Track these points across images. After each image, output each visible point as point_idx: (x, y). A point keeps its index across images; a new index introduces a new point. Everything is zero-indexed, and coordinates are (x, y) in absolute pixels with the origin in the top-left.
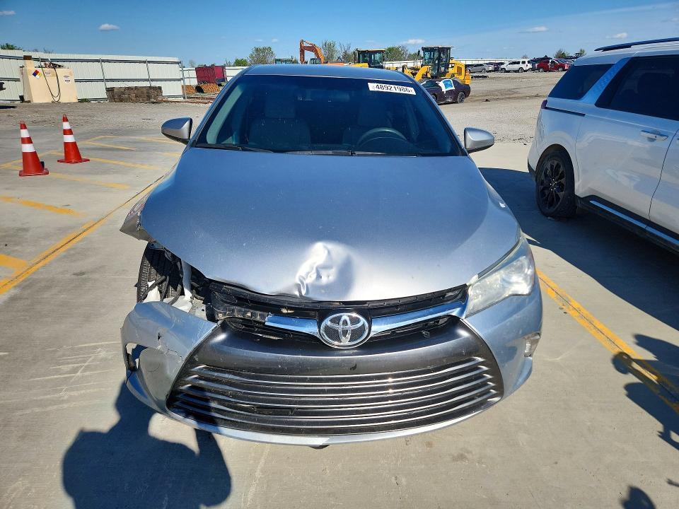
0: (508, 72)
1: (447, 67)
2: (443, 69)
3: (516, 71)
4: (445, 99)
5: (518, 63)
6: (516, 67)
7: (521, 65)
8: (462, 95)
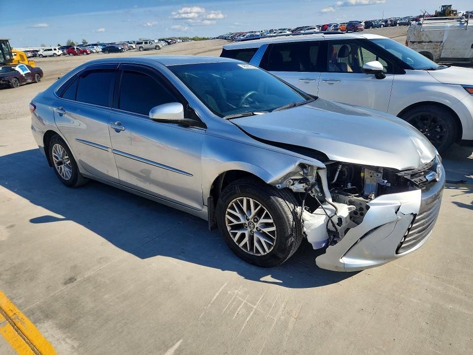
0: (46, 57)
1: (11, 55)
2: (8, 57)
3: (51, 56)
4: (25, 80)
5: (51, 50)
6: (50, 53)
7: (54, 52)
8: (38, 77)
